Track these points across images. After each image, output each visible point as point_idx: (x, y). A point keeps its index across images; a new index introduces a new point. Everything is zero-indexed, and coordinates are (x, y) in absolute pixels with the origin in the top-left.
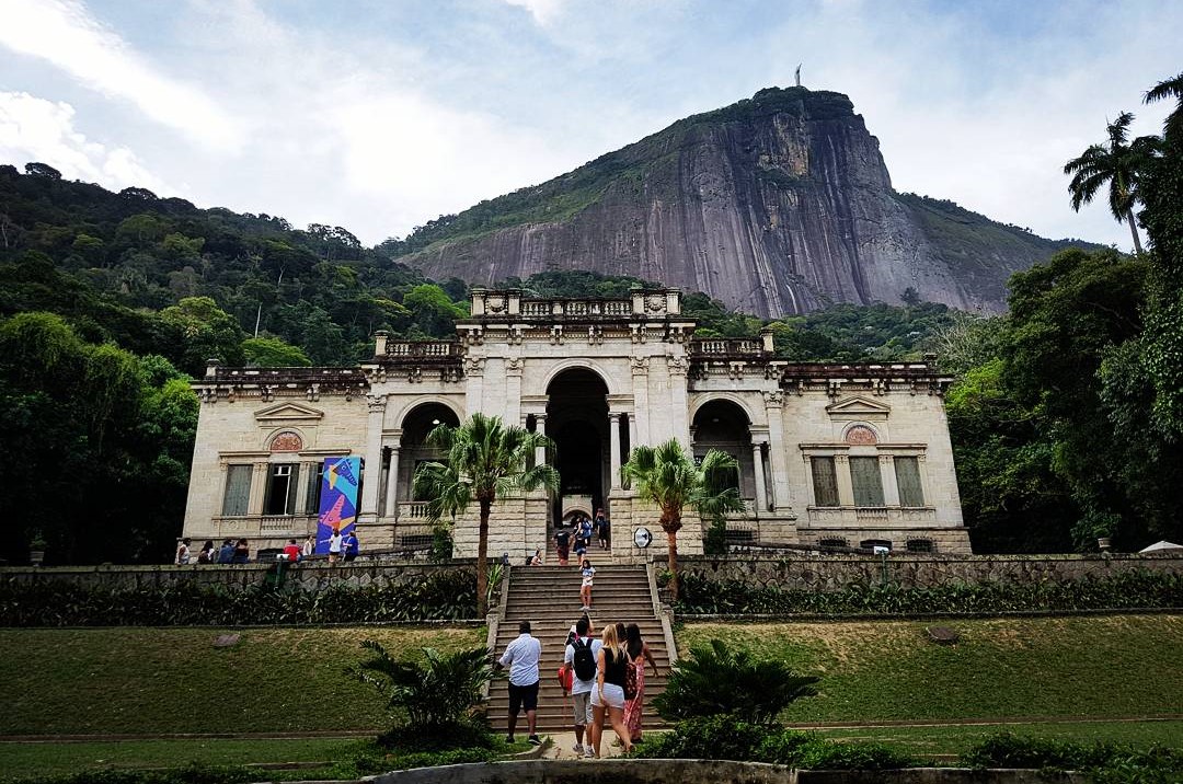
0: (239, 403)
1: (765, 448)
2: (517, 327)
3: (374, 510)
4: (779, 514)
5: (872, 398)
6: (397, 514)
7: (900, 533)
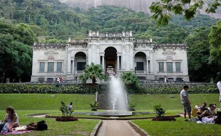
0: (41, 51)
1: (149, 61)
2: (99, 39)
3: (70, 72)
4: (151, 74)
5: (172, 51)
6: (74, 73)
7: (175, 77)
